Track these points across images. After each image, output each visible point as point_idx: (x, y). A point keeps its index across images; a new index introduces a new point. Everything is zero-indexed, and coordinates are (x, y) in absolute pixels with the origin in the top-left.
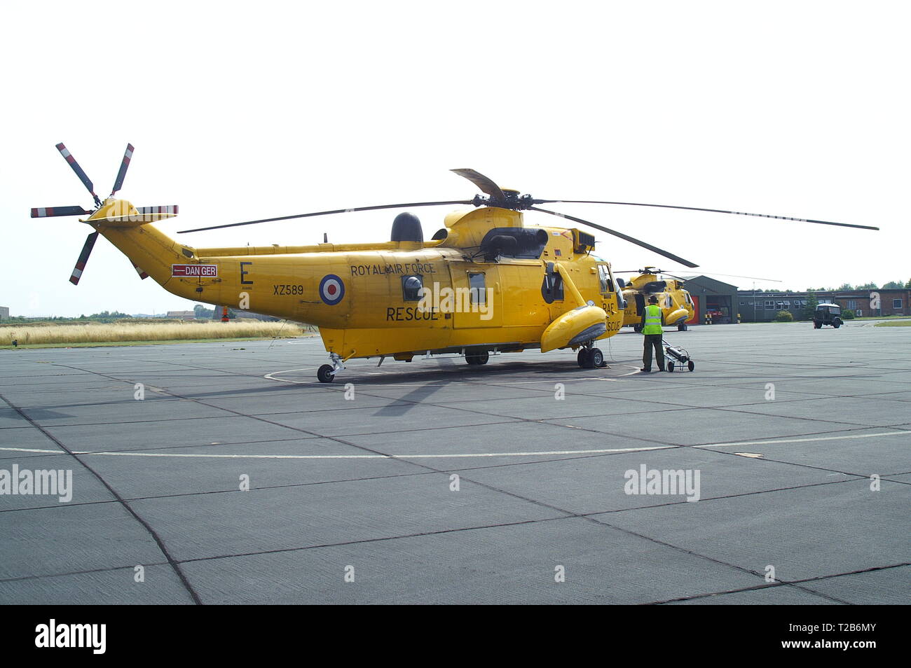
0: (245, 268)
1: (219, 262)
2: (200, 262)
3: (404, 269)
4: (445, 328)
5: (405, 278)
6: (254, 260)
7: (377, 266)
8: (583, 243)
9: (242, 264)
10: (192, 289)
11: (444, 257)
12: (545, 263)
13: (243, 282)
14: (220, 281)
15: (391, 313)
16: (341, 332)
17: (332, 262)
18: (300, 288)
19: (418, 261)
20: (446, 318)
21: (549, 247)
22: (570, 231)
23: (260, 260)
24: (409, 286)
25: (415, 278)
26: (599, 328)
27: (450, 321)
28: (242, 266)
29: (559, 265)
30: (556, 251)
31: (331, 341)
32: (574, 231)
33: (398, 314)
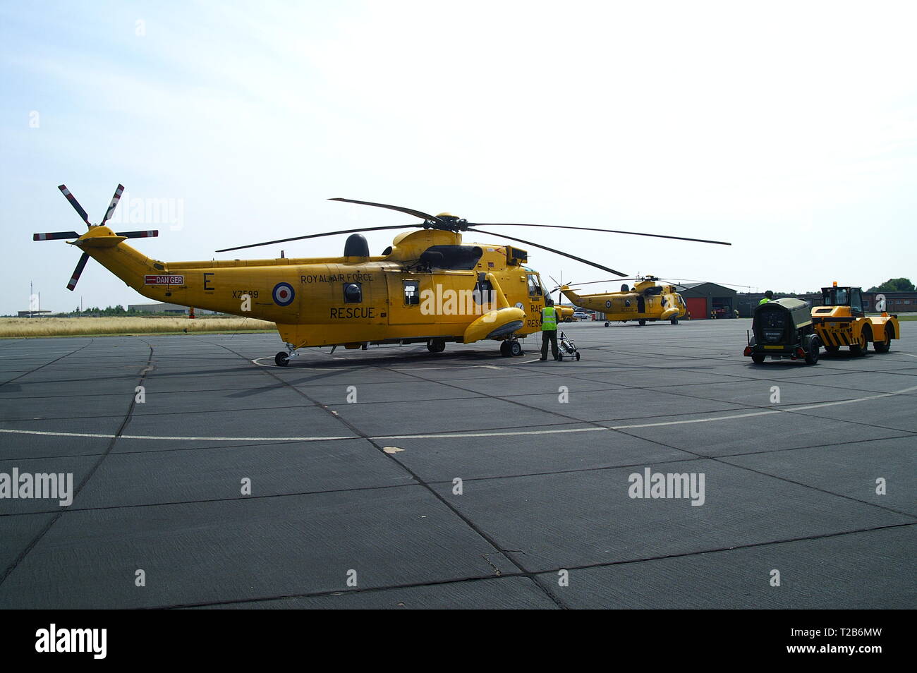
0: (208, 278)
1: (185, 273)
2: (169, 273)
3: (346, 279)
4: (381, 324)
5: (346, 285)
6: (216, 271)
7: (323, 276)
8: (516, 257)
9: (205, 274)
10: (162, 294)
11: (383, 268)
12: (478, 274)
13: (205, 289)
14: (186, 287)
15: (334, 312)
16: (295, 326)
17: (283, 273)
18: (256, 293)
19: (359, 271)
20: (382, 316)
21: (483, 261)
22: (505, 248)
23: (221, 272)
24: (349, 291)
25: (355, 286)
26: (515, 325)
27: (386, 318)
28: (205, 277)
29: (490, 274)
30: (489, 263)
31: (286, 334)
32: (508, 248)
33: (339, 313)
